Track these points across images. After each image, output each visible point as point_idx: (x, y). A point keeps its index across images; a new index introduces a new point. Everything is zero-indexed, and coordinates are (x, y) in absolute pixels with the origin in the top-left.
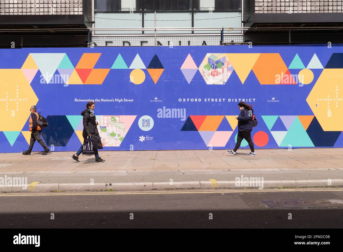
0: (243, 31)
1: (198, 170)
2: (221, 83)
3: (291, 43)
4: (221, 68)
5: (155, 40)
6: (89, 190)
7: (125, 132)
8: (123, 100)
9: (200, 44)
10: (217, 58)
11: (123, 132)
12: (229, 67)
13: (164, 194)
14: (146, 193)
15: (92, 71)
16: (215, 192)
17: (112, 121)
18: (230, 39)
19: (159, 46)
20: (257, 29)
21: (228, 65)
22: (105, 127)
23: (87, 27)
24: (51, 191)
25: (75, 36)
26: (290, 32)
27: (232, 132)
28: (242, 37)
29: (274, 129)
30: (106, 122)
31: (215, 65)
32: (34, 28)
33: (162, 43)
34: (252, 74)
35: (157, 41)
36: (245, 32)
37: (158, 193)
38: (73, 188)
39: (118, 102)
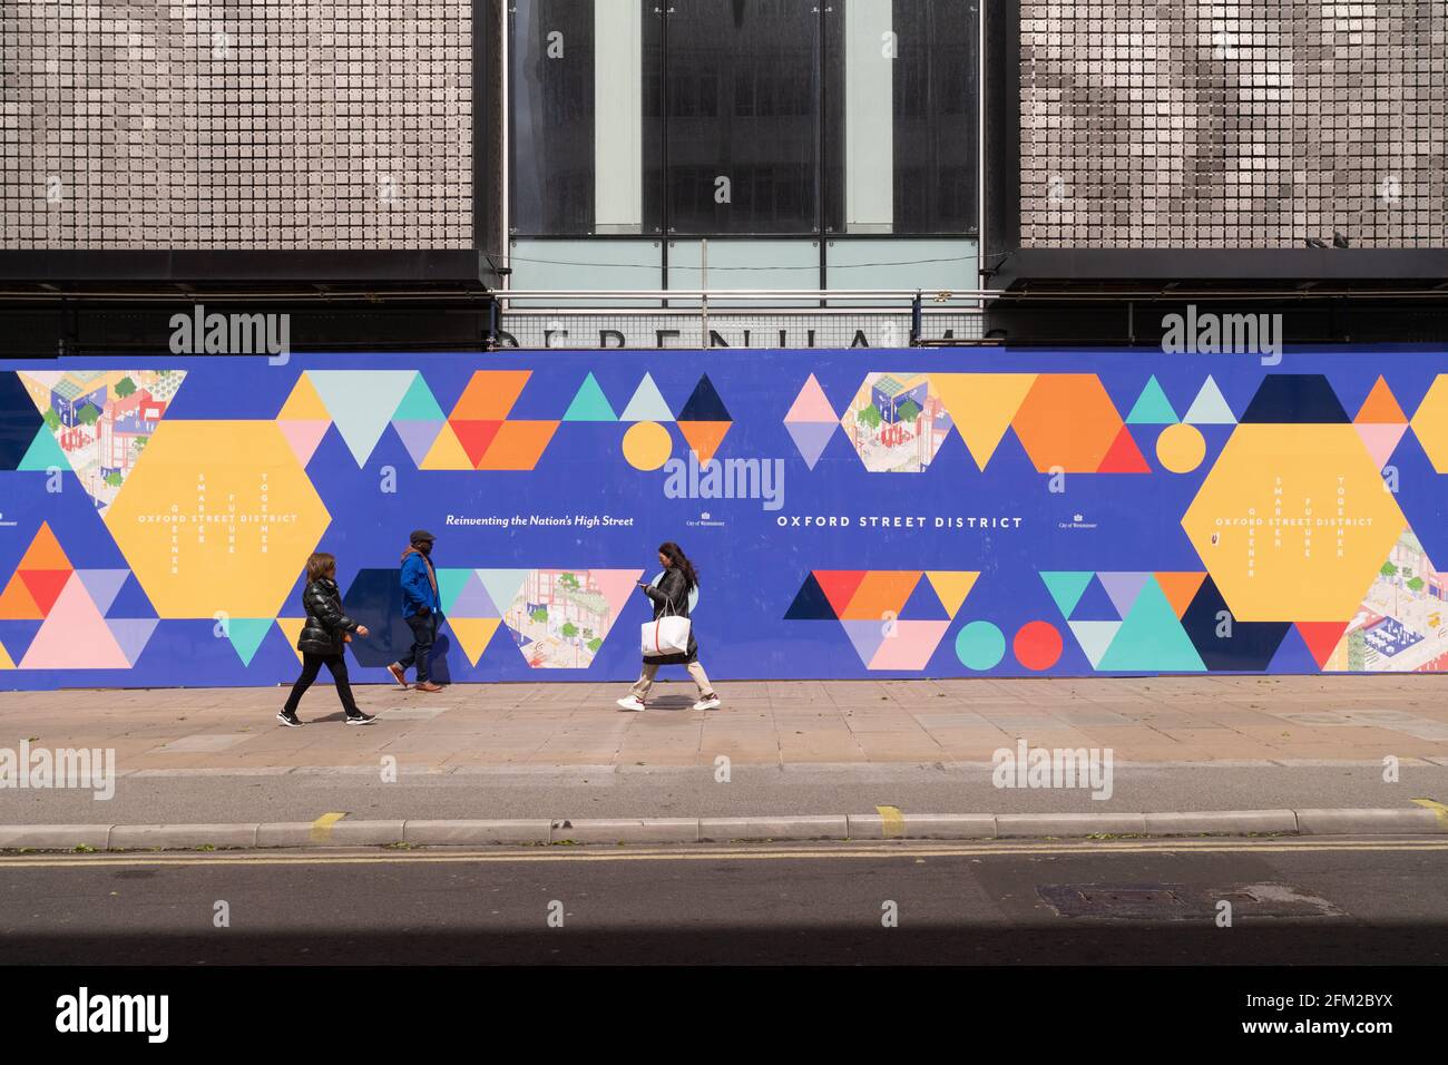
0: (981, 302)
1: (841, 765)
2: (914, 468)
3: (1133, 340)
4: (911, 418)
5: (704, 327)
6: (499, 843)
7: (606, 621)
8: (602, 521)
9: (846, 343)
10: (902, 387)
11: (602, 622)
12: (938, 416)
13: (735, 859)
14: (680, 854)
15: (503, 429)
16: (894, 852)
17: (566, 586)
18: (943, 323)
19: (717, 346)
20: (1028, 296)
21: (934, 412)
22: (544, 607)
23: (486, 285)
24: (381, 845)
25: (447, 312)
26: (1131, 305)
27: (947, 624)
28: (980, 318)
29: (1082, 613)
30: (545, 590)
31: (895, 410)
32: (317, 290)
33: (724, 337)
34: (1010, 439)
35: (711, 332)
36: (989, 303)
37: (717, 856)
38: (449, 836)
39: (584, 527)
